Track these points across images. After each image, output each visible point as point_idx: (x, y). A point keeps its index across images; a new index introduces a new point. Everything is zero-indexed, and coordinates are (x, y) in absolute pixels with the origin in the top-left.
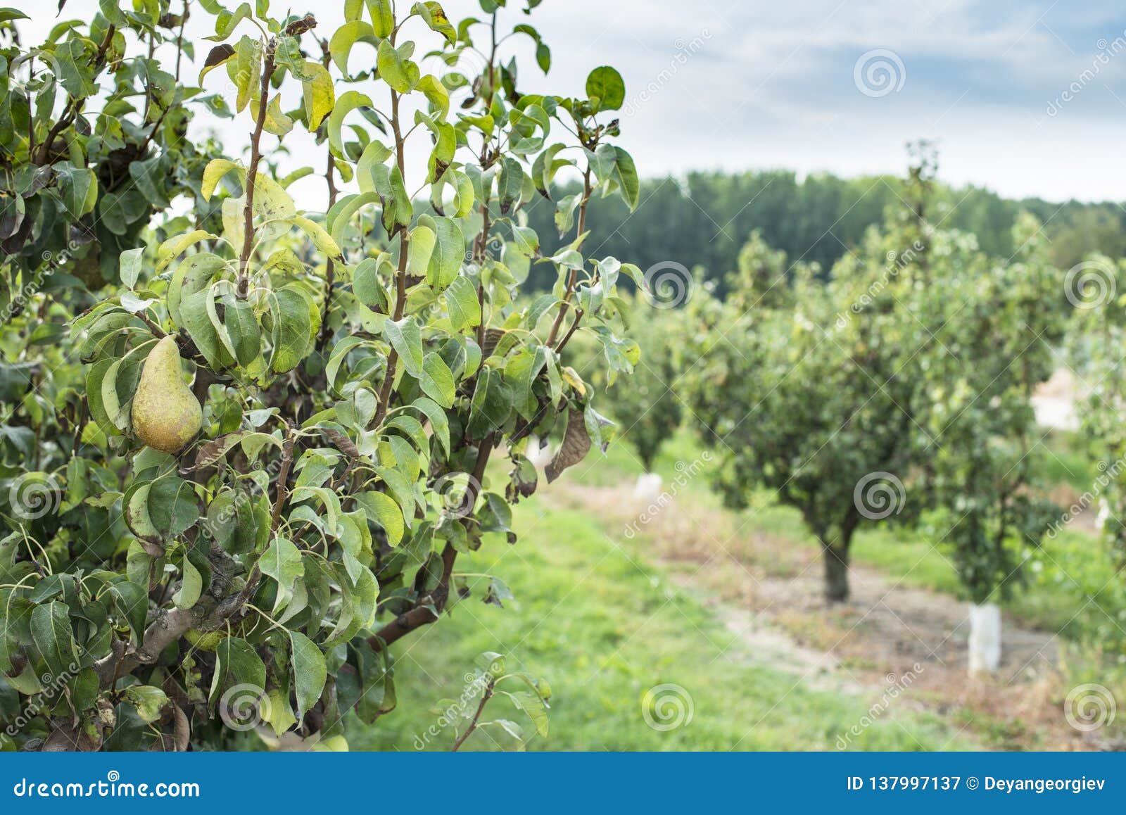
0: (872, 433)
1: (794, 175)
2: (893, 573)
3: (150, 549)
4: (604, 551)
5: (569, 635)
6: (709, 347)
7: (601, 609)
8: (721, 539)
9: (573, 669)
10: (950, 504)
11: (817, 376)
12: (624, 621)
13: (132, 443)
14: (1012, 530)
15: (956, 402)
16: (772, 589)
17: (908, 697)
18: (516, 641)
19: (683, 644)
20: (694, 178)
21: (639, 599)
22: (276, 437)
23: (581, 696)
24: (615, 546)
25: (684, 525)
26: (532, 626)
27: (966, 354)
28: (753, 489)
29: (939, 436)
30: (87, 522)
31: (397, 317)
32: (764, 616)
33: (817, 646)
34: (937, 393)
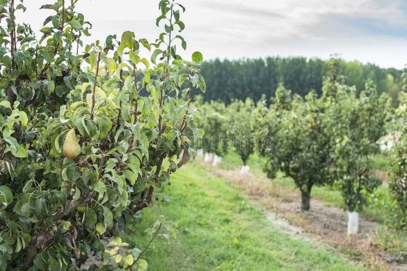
0: (317, 153)
1: (306, 59)
2: (327, 201)
3: (67, 184)
4: (228, 192)
5: (212, 220)
6: (262, 123)
7: (224, 211)
8: (268, 188)
9: (213, 231)
10: (342, 178)
11: (298, 133)
12: (232, 216)
13: (63, 157)
14: (363, 187)
15: (344, 143)
16: (284, 206)
17: (325, 242)
18: (195, 221)
19: (251, 223)
20: (269, 59)
21: (238, 208)
22: (100, 156)
23: (214, 239)
24: (231, 190)
25: (256, 184)
26: (200, 216)
27: (348, 127)
28: (277, 171)
29: (338, 154)
30: (51, 178)
31: (135, 123)
32: (280, 215)
33: (297, 225)
34: (338, 140)
